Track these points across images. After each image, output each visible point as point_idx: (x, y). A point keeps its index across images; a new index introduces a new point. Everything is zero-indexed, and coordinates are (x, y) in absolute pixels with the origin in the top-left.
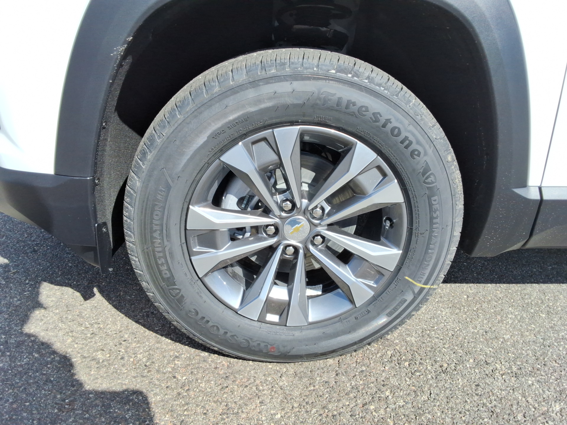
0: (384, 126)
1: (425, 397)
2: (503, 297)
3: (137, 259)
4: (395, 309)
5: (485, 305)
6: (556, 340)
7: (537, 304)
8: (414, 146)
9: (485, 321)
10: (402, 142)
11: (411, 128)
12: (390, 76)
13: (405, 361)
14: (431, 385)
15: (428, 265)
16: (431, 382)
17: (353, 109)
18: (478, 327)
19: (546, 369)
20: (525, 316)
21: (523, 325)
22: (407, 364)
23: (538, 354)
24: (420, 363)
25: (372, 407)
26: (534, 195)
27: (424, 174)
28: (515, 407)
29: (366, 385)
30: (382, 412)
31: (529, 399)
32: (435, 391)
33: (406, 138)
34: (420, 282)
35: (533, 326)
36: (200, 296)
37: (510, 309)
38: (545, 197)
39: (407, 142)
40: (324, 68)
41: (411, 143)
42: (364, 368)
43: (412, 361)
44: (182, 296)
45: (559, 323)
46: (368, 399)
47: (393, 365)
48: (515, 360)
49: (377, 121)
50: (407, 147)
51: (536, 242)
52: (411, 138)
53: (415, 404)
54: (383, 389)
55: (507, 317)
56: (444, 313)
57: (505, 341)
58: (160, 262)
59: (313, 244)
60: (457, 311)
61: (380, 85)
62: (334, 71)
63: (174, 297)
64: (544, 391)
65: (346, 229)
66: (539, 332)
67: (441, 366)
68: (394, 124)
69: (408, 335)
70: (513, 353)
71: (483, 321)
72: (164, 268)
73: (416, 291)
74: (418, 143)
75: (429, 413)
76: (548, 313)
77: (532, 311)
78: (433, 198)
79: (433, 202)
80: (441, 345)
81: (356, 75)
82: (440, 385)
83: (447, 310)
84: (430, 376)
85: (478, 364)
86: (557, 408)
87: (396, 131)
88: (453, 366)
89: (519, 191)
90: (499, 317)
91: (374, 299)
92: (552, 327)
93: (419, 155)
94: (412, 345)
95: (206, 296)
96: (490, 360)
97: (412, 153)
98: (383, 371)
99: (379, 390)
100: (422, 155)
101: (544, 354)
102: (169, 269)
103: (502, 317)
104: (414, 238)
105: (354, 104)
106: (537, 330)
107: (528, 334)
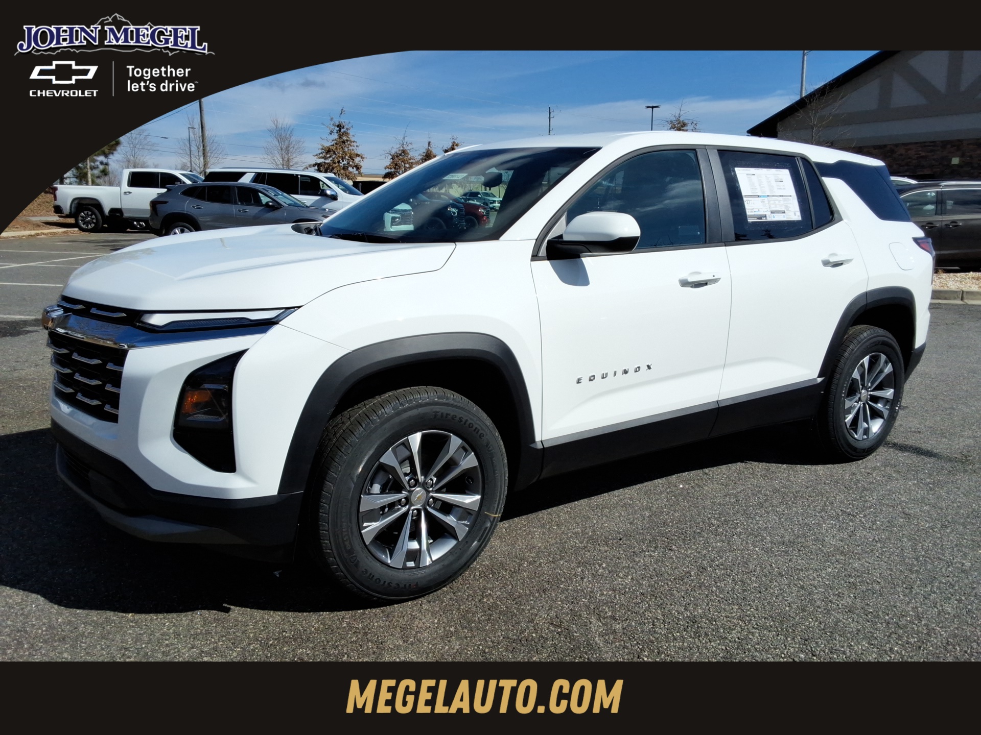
0: (465, 423)
1: (510, 587)
2: (527, 524)
3: (328, 542)
4: (482, 536)
5: (519, 532)
6: (567, 539)
7: (549, 522)
8: (481, 432)
9: (523, 541)
10: (475, 430)
11: (478, 422)
12: (462, 397)
13: (489, 574)
14: (510, 581)
15: (496, 501)
16: (509, 579)
17: (449, 417)
18: (521, 545)
19: (568, 554)
20: (545, 531)
21: (546, 536)
22: (491, 576)
23: (560, 548)
24: (498, 573)
25: (485, 600)
26: (540, 446)
27: (487, 446)
28: (559, 576)
29: (475, 592)
30: (491, 600)
31: (565, 571)
32: (514, 583)
33: (476, 428)
34: (493, 514)
35: (552, 535)
36: (368, 559)
37: (535, 529)
38: (545, 447)
39: (477, 430)
40: (432, 398)
41: (479, 430)
42: (468, 585)
43: (493, 573)
44: (358, 561)
45: (566, 529)
46: (480, 598)
47: (483, 578)
48: (549, 555)
49: (461, 421)
50: (477, 433)
51: (545, 473)
52: (479, 428)
53: (506, 591)
54: (486, 591)
55: (534, 534)
56: (496, 543)
57: (540, 548)
58: (345, 539)
59: (428, 505)
60: (504, 540)
61: (459, 402)
62: (436, 399)
63: (353, 563)
64: (570, 565)
65: (443, 490)
66: (556, 537)
67: (511, 571)
68: (470, 421)
69: (483, 561)
70: (547, 552)
71: (522, 541)
72: (347, 543)
73: (492, 519)
74: (482, 429)
75: (516, 592)
76: (558, 525)
77: (548, 527)
78: (493, 459)
79: (494, 461)
80: (505, 561)
81: (448, 399)
82: (515, 579)
83: (498, 541)
84: (507, 577)
85: (530, 563)
86: (580, 570)
87: (471, 425)
88: (517, 568)
89: (532, 445)
90: (530, 536)
91: (469, 532)
92: (562, 533)
93: (483, 436)
94: (488, 566)
95: (370, 558)
96: (536, 559)
97: (480, 436)
98: (480, 583)
99: (484, 592)
100: (485, 435)
101: (564, 548)
102: (350, 543)
103: (532, 536)
104: (486, 486)
105: (449, 415)
106: (555, 536)
107: (550, 540)
